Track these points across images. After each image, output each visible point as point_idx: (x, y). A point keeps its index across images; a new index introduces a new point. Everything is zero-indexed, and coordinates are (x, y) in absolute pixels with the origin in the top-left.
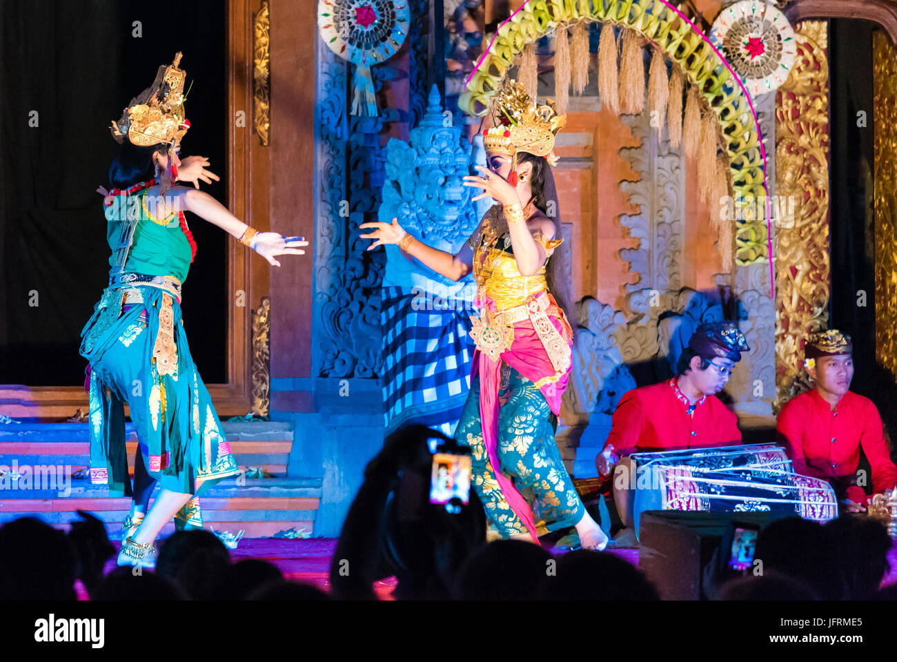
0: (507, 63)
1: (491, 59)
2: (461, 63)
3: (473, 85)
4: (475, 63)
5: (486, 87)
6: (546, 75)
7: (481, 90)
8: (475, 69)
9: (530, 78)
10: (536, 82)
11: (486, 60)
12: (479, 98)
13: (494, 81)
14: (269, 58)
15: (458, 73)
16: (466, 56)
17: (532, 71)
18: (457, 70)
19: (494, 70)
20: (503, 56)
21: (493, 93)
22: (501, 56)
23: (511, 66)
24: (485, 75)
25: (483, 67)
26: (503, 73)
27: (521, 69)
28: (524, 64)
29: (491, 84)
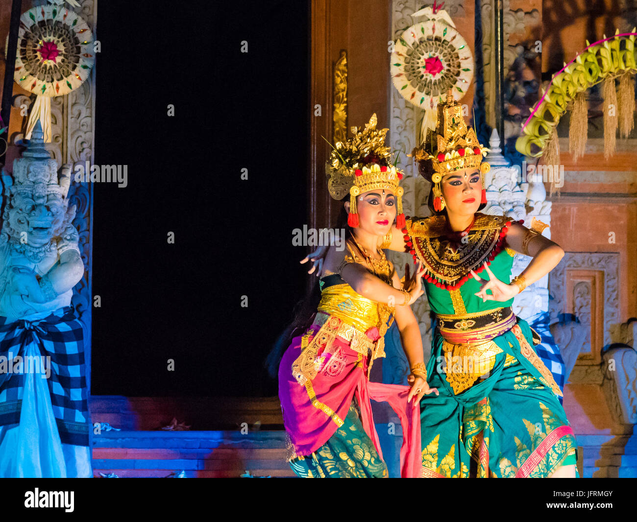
0: (560, 110)
1: (546, 106)
2: (519, 107)
3: (529, 129)
4: (531, 110)
5: (542, 131)
6: (595, 119)
7: (537, 133)
8: (530, 116)
9: (581, 123)
10: (586, 126)
11: (541, 107)
12: (535, 141)
13: (549, 126)
14: (346, 102)
15: (517, 117)
16: (524, 101)
17: (583, 117)
18: (516, 115)
19: (548, 116)
20: (557, 104)
21: (547, 137)
22: (554, 103)
23: (564, 112)
24: (540, 120)
25: (539, 113)
26: (557, 119)
27: (573, 115)
28: (576, 111)
29: (546, 128)
